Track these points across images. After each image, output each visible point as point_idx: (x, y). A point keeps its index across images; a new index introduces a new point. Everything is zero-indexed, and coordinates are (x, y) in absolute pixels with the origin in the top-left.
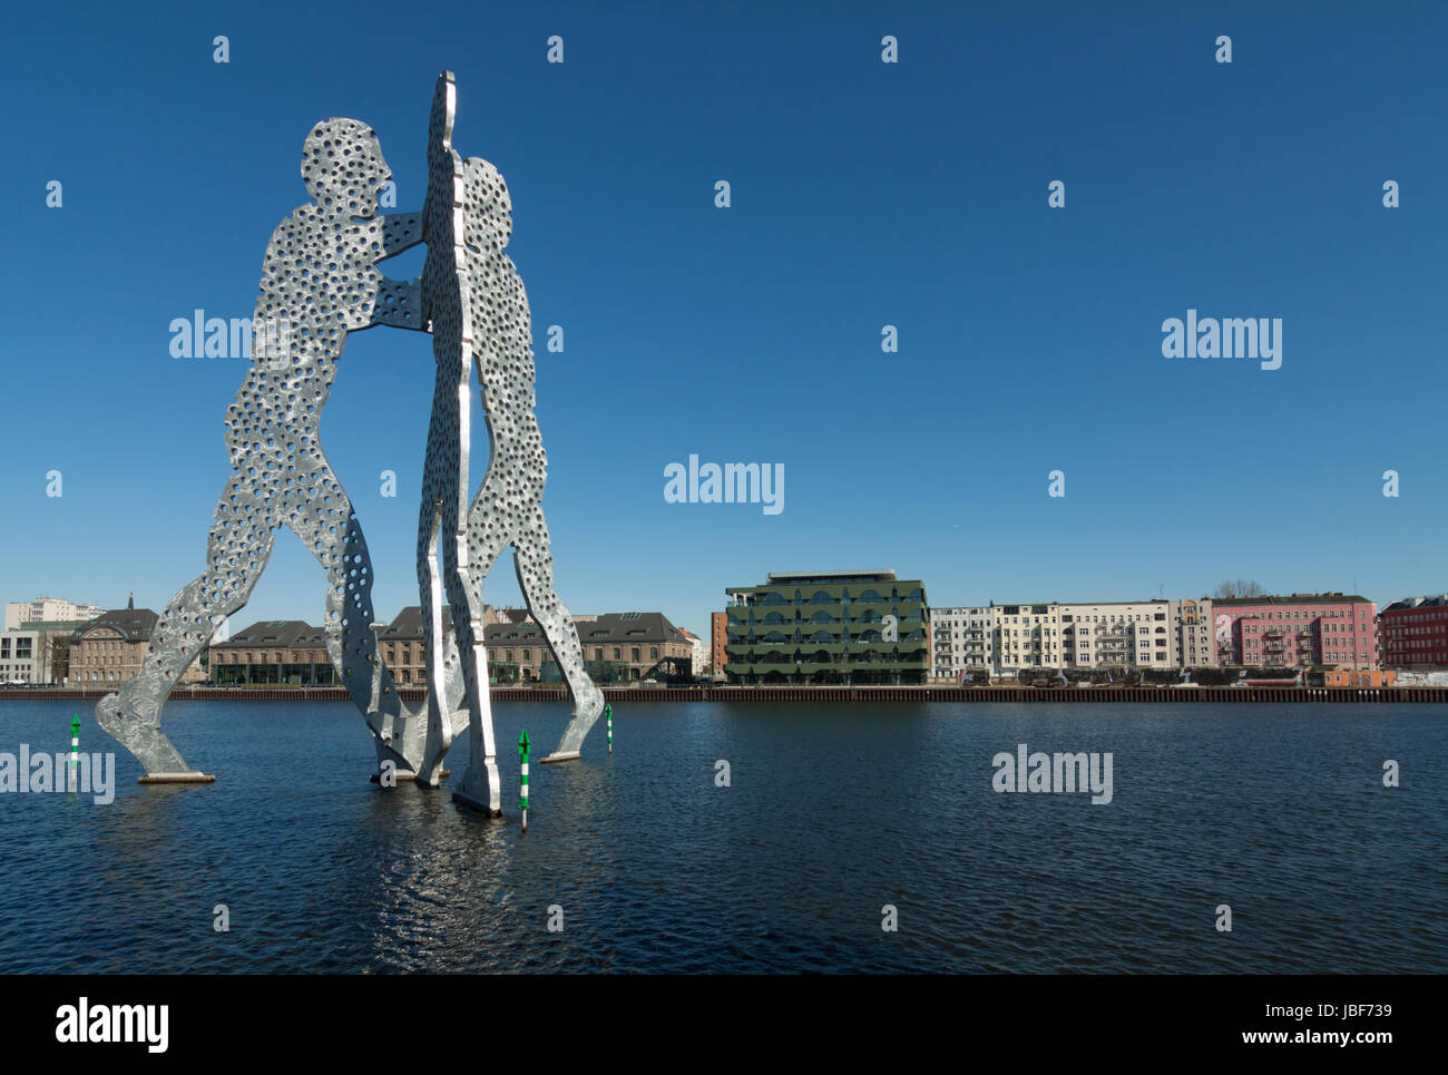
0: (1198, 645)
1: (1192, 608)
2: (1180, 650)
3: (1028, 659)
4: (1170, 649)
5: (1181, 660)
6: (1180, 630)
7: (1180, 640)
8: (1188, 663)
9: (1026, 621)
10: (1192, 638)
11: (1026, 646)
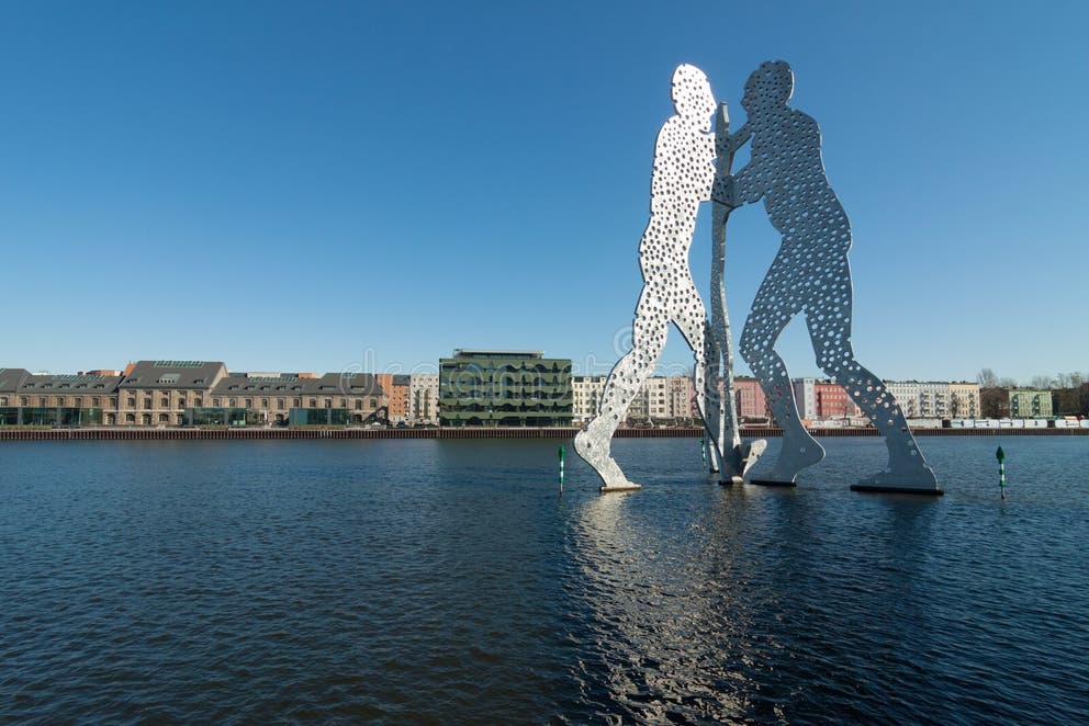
0: (681, 404)
1: (678, 382)
2: (672, 406)
3: (588, 411)
4: (666, 406)
5: (672, 412)
6: (672, 395)
7: (672, 401)
8: (676, 415)
9: (588, 386)
10: (678, 400)
11: (587, 402)
